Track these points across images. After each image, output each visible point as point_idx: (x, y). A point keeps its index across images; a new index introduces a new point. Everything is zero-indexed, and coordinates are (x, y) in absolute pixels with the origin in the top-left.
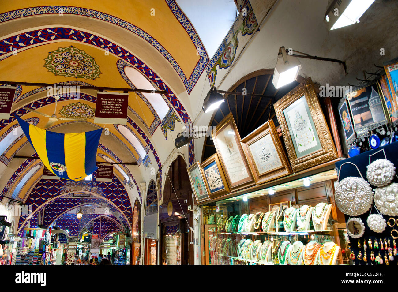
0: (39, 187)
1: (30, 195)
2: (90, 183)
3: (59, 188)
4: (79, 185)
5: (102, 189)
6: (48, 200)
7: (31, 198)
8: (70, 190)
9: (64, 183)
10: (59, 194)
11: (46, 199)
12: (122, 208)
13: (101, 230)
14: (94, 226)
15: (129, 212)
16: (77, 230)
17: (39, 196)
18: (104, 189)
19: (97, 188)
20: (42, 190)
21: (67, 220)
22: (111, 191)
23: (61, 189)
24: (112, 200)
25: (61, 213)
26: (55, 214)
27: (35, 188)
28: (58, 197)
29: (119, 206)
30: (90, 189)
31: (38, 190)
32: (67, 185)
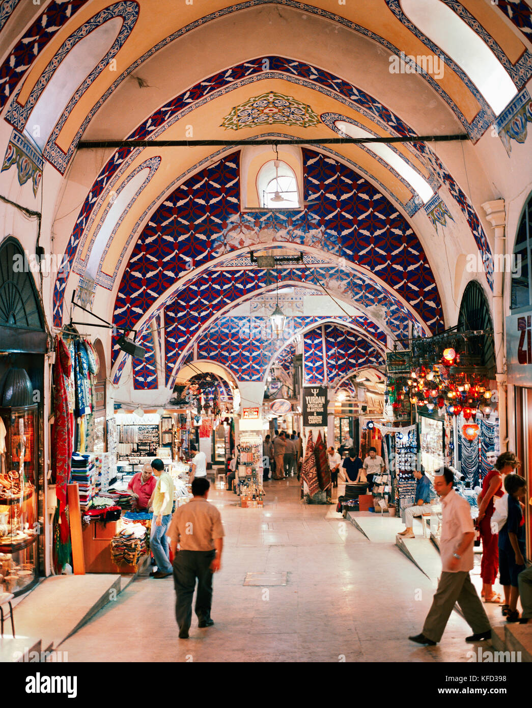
0: (149, 240)
1: (130, 265)
2: (298, 217)
3: (208, 237)
4: (267, 226)
5: (339, 233)
6: (181, 275)
7: (133, 273)
8: (241, 243)
9: (220, 222)
10: (209, 258)
11: (177, 275)
12: (405, 292)
13: (328, 363)
14: (306, 351)
15: (432, 304)
16: (257, 364)
17: (154, 266)
18: (345, 232)
19: (324, 233)
20: (160, 248)
21: (226, 335)
22: (367, 241)
23: (214, 241)
24: (372, 269)
25: (211, 314)
26: (195, 320)
27: (140, 242)
28: (209, 265)
29: (397, 287)
30: (302, 238)
31: (148, 248)
32: (230, 226)
